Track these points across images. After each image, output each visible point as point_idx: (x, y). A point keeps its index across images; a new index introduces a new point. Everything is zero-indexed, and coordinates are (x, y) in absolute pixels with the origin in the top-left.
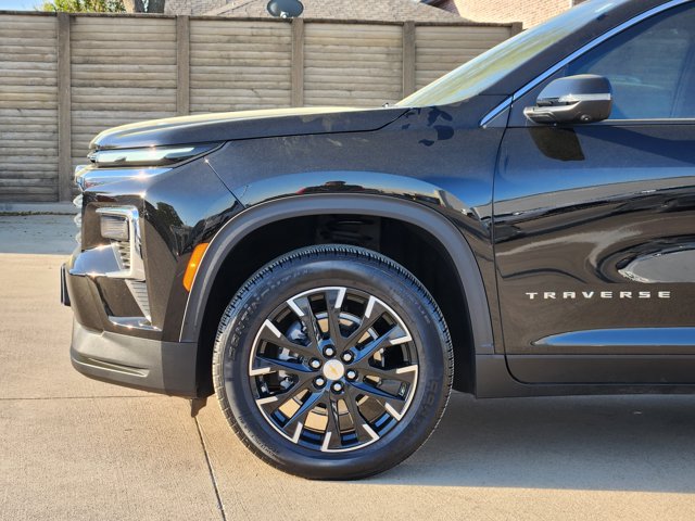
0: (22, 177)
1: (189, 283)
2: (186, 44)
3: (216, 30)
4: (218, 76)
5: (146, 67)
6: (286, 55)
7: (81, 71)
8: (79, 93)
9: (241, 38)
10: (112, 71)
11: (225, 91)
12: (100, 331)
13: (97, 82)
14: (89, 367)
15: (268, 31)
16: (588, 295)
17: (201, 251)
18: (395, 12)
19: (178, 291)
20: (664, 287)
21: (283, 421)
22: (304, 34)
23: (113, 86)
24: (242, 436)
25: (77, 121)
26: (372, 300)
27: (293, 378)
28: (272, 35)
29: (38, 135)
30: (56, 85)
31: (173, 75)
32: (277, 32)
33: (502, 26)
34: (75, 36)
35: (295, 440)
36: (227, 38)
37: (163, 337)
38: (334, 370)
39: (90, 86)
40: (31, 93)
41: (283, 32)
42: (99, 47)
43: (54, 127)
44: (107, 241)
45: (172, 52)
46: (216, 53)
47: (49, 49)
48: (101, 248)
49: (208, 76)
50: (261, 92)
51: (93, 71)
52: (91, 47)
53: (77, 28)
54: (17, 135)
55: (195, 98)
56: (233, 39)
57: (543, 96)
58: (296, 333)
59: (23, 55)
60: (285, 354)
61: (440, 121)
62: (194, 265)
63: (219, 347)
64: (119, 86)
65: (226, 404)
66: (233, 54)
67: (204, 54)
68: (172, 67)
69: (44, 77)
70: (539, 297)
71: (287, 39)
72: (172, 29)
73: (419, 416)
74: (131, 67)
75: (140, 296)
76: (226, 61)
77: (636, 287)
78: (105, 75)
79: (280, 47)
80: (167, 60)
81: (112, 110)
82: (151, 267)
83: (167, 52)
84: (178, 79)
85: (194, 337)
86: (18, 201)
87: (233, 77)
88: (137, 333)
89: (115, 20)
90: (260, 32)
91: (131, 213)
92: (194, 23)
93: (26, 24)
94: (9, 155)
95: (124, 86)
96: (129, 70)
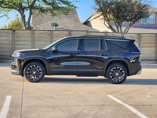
0: (6, 56)
1: (21, 65)
2: (33, 34)
3: (38, 32)
4: (39, 40)
5: (27, 38)
6: (50, 36)
7: (16, 39)
8: (16, 42)
9: (42, 33)
10: (21, 39)
11: (40, 42)
12: (14, 70)
13: (19, 41)
14: (13, 73)
15: (47, 32)
16: (56, 66)
17: (23, 62)
18: (75, 25)
19: (21, 66)
20: (63, 65)
21: (30, 77)
22: (52, 33)
23: (21, 41)
24: (26, 79)
25: (15, 47)
26: (38, 66)
27: (31, 73)
28: (47, 33)
29: (9, 49)
30: (12, 41)
31: (31, 39)
32: (48, 32)
33: (85, 31)
34: (15, 33)
35: (31, 79)
36: (40, 33)
37: (19, 70)
38: (34, 73)
39: (18, 41)
40: (8, 42)
41: (49, 32)
42: (19, 35)
43: (12, 48)
44: (15, 61)
45: (31, 36)
46: (38, 36)
47: (11, 35)
48: (14, 62)
49: (37, 39)
50: (45, 42)
51: (18, 39)
52: (18, 35)
53: (16, 32)
54: (5, 49)
55: (35, 43)
56: (41, 33)
57: (52, 48)
58: (31, 69)
59: (6, 36)
60: (30, 71)
61: (44, 51)
62: (22, 63)
63: (24, 71)
64: (22, 41)
65: (25, 77)
66: (41, 36)
67: (36, 36)
68: (31, 38)
69: (10, 40)
70: (52, 66)
71: (50, 33)
72: (31, 32)
73: (42, 77)
74: (24, 38)
75: (17, 66)
76: (40, 37)
77: (62, 65)
78: (20, 39)
79: (48, 35)
80: (30, 37)
81: (21, 45)
82: (18, 63)
83: (30, 36)
84: (32, 40)
85: (22, 70)
86: (5, 60)
87: (41, 40)
88: (18, 70)
89: (22, 31)
90: (45, 32)
91: (16, 59)
92: (35, 31)
93: (7, 31)
94: (4, 52)
95: (23, 41)
96: (24, 39)
